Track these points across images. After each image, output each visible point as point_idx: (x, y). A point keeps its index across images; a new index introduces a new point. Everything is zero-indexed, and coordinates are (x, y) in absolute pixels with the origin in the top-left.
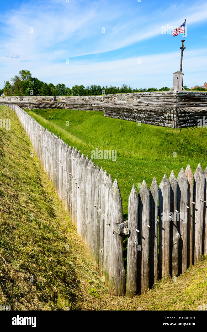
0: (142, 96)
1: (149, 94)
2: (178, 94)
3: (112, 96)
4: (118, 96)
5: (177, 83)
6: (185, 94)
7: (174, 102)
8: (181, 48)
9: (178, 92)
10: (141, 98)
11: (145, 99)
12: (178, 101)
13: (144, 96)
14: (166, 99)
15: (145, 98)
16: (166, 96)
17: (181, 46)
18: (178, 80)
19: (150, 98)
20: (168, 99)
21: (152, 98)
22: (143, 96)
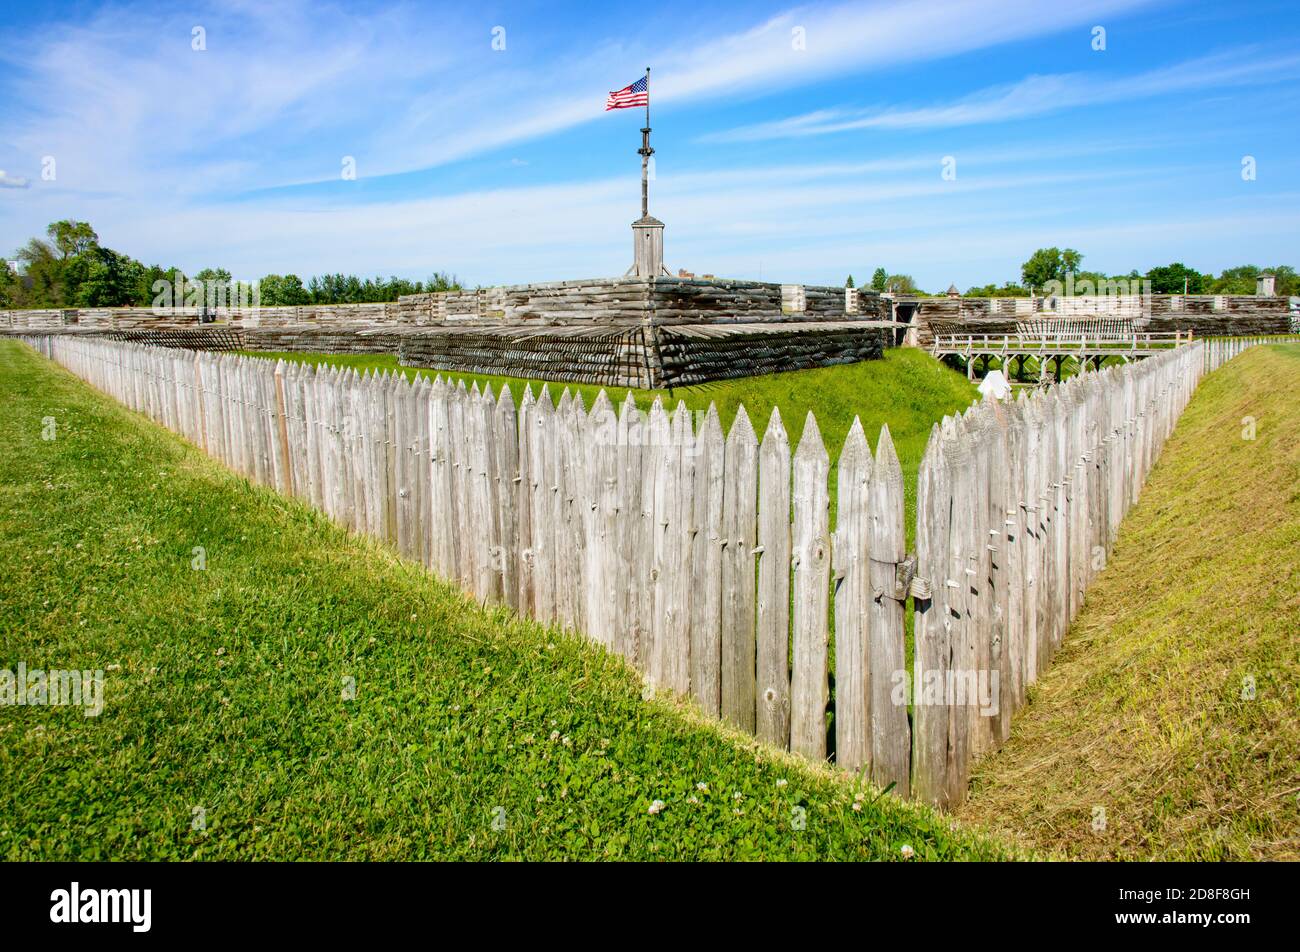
0: (533, 297)
1: (559, 289)
2: (654, 286)
3: (425, 299)
4: (449, 298)
5: (646, 252)
6: (675, 286)
7: (645, 310)
8: (640, 152)
9: (655, 280)
10: (531, 301)
11: (544, 304)
12: (655, 307)
13: (539, 294)
14: (617, 301)
15: (545, 300)
16: (616, 290)
18: (647, 241)
19: (562, 300)
20: (621, 300)
21: (569, 298)
22: (539, 296)
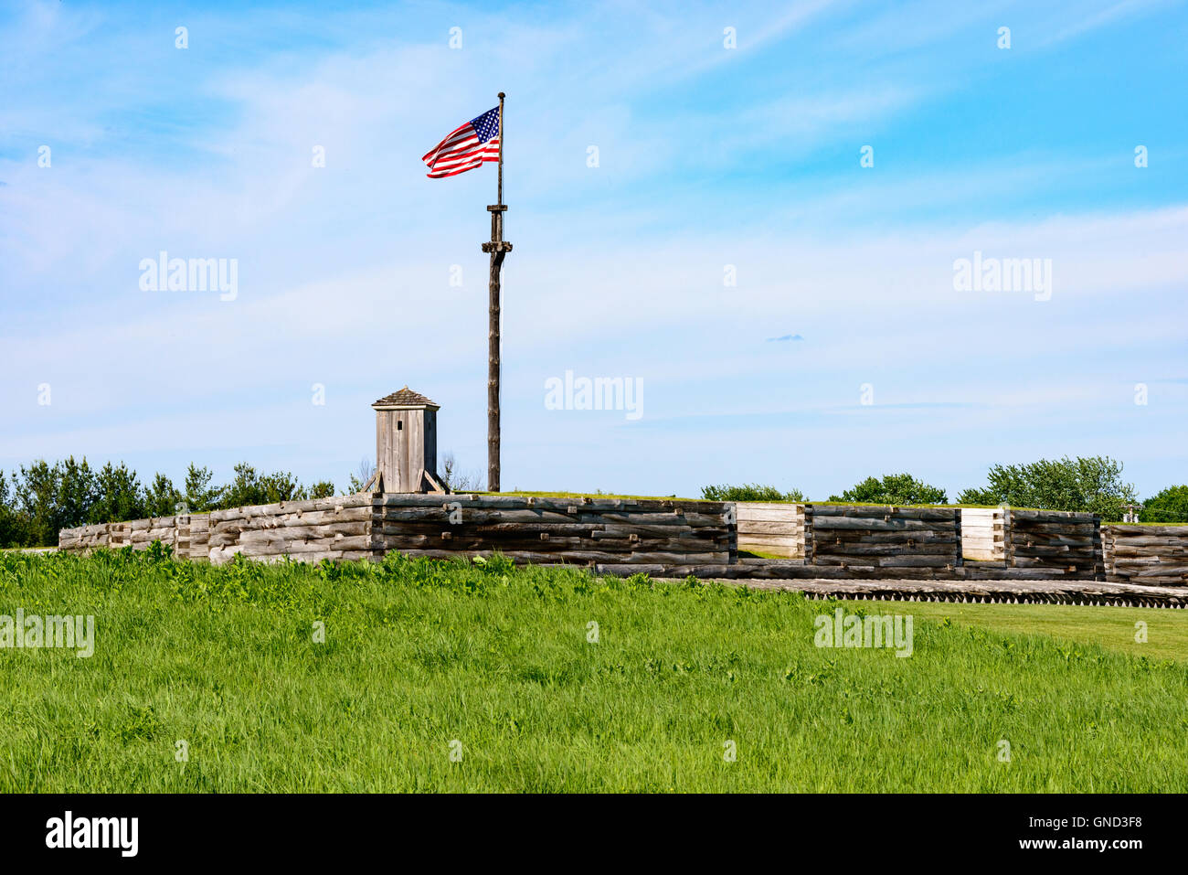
0: (246, 529)
1: (277, 515)
2: (384, 511)
4: (134, 533)
5: (396, 452)
6: (432, 510)
7: (368, 550)
8: (486, 248)
9: (385, 499)
10: (244, 537)
11: (261, 542)
12: (386, 544)
13: (253, 524)
14: (339, 536)
15: (267, 534)
16: (339, 518)
17: (488, 239)
18: (399, 434)
19: (279, 534)
20: (346, 534)
21: (289, 532)
22: (253, 529)
